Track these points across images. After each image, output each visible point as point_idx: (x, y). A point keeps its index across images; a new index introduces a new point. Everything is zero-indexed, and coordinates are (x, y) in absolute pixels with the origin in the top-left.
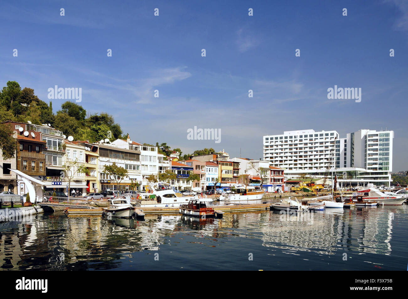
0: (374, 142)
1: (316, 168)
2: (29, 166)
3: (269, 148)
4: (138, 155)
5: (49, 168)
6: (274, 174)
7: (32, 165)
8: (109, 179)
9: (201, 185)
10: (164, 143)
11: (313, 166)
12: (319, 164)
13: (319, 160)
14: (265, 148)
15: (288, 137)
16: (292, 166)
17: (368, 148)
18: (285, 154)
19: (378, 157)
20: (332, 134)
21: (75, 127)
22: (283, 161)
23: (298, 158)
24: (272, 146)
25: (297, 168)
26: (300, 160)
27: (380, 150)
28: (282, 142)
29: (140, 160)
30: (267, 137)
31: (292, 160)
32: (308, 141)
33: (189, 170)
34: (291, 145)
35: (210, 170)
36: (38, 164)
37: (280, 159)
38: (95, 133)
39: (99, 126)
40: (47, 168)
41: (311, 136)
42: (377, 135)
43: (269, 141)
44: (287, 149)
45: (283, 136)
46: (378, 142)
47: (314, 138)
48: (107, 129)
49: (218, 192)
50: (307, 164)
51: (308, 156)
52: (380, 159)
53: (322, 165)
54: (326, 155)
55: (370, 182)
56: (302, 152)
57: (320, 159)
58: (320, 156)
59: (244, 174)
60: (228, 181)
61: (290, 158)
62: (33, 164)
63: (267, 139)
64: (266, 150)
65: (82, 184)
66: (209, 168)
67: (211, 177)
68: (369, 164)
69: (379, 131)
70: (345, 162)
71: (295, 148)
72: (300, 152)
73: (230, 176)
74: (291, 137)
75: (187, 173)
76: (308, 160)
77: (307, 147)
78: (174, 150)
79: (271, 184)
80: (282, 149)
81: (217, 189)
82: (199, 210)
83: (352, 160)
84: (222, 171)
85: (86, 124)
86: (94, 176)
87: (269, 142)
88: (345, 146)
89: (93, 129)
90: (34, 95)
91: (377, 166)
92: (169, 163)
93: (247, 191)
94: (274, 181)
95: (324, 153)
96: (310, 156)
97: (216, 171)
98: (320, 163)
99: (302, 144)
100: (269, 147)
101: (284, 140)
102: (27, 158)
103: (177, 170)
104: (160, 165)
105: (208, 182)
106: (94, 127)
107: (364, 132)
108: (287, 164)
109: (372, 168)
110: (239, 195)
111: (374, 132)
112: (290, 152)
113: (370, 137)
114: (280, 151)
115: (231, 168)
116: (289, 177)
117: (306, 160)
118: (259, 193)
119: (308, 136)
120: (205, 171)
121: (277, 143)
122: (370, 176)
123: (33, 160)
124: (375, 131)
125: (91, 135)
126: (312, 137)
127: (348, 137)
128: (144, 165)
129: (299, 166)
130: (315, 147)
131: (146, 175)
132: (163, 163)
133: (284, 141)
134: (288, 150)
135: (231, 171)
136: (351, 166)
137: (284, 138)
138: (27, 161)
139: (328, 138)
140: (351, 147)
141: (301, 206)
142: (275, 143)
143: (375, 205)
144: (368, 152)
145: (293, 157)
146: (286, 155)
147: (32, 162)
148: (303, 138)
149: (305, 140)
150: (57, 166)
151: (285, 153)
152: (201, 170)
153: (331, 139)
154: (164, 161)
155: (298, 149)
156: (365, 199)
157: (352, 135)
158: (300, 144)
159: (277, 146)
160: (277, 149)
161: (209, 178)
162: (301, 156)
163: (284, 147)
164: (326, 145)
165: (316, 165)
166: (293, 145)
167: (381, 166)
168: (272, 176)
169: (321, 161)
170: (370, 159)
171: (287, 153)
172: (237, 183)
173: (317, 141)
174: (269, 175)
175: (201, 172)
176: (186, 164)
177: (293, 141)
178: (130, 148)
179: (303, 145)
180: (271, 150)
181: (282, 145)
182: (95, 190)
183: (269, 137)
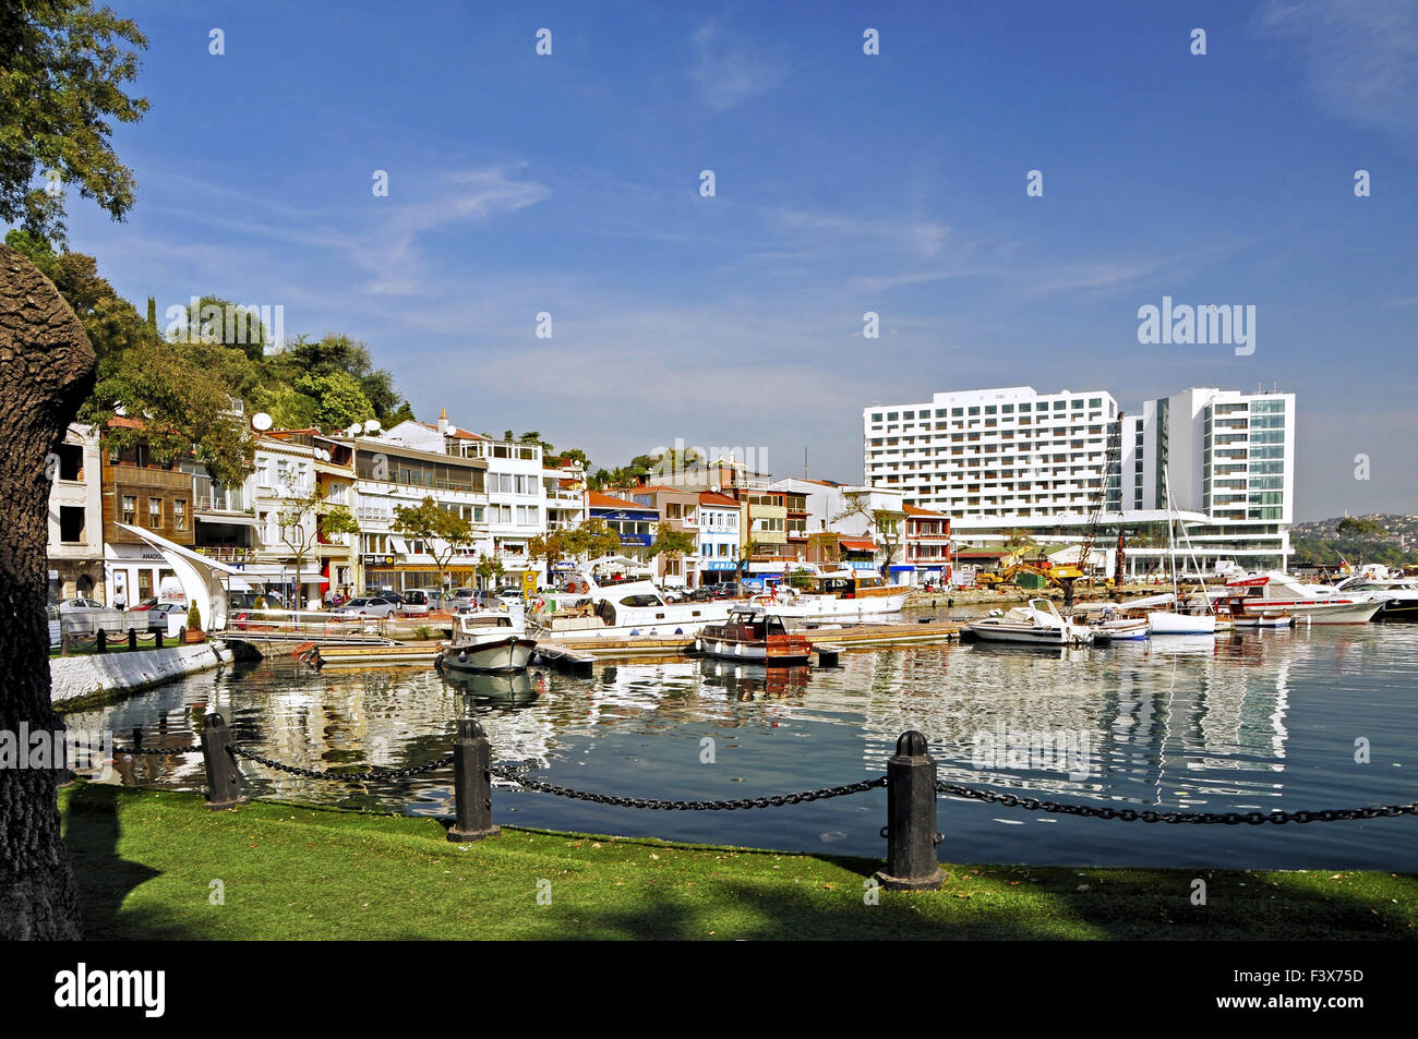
0: (1234, 428)
1: (1044, 510)
2: (141, 512)
3: (885, 447)
4: (479, 474)
5: (205, 519)
6: (918, 530)
7: (152, 512)
8: (388, 553)
9: (684, 569)
10: (531, 432)
11: (1033, 504)
12: (1051, 499)
13: (1051, 485)
14: (870, 448)
15: (949, 412)
16: (963, 506)
17: (1215, 447)
18: (937, 467)
19: (1246, 475)
20: (1095, 403)
21: (250, 383)
22: (933, 490)
23: (983, 480)
24: (893, 441)
25: (977, 511)
26: (987, 485)
27: (1255, 453)
28: (927, 426)
29: (486, 489)
30: (877, 410)
31: (961, 487)
32: (1014, 426)
33: (645, 520)
34: (957, 437)
35: (711, 520)
36: (169, 509)
37: (923, 482)
38: (311, 402)
39: (322, 379)
40: (197, 521)
41: (1026, 407)
42: (1244, 407)
43: (885, 423)
44: (944, 449)
45: (932, 407)
46: (1246, 427)
47: (1034, 413)
48: (351, 388)
49: (747, 590)
50: (1011, 497)
51: (1016, 474)
52: (1254, 483)
53: (1060, 502)
54: (1074, 469)
55: (1223, 558)
56: (994, 459)
57: (1056, 483)
58: (1055, 474)
59: (821, 531)
60: (772, 553)
61: (955, 480)
62: (154, 509)
63: (877, 417)
64: (874, 453)
65: (306, 569)
66: (708, 511)
67: (717, 540)
68: (1219, 500)
69: (1251, 394)
70: (1139, 494)
71: (970, 448)
72: (988, 460)
73: (778, 536)
74: (957, 412)
75: (639, 531)
76: (1016, 487)
77: (1011, 445)
78: (562, 455)
79: (910, 562)
80: (927, 451)
81: (745, 581)
82: (765, 640)
83: (1161, 486)
84: (750, 522)
85: (277, 374)
86: (342, 543)
87: (885, 428)
88: (1140, 440)
89: (305, 390)
90: (96, 276)
91: (1246, 506)
92: (581, 497)
93: (857, 585)
94: (918, 555)
95: (1068, 463)
96: (1021, 472)
97: (731, 523)
98: (1056, 496)
99: (994, 433)
100: (885, 443)
101: (933, 420)
102: (135, 487)
103: (606, 521)
104: (552, 503)
105: (707, 559)
106: (307, 380)
107: (1201, 397)
108: (944, 500)
109: (1227, 513)
110: (832, 597)
111: (1234, 397)
112: (954, 461)
113: (1221, 413)
114: (922, 457)
115: (781, 512)
116: (959, 540)
117: (1010, 486)
118: (894, 591)
119: (1016, 408)
120: (696, 523)
121: (910, 432)
122: (1222, 537)
123: (154, 493)
124: (1239, 393)
125: (298, 408)
126: (1030, 410)
127: (1149, 413)
128: (498, 505)
129: (985, 505)
130: (1039, 444)
131: (506, 539)
132: (562, 497)
133: (933, 426)
134: (947, 455)
135: (780, 521)
136: (1159, 506)
137: (933, 414)
138: (134, 498)
139: (1081, 415)
140: (1158, 446)
141: (1071, 627)
142: (905, 431)
143: (1285, 625)
144: (1215, 461)
145: (965, 476)
146: (942, 468)
147: (150, 502)
148: (999, 415)
149: (1004, 420)
150: (229, 511)
151: (938, 463)
152: (683, 519)
153: (1091, 419)
154: (563, 492)
155: (983, 450)
156: (1253, 608)
157: (1162, 405)
158: (987, 434)
159: (911, 439)
160: (912, 451)
161: (711, 545)
162: (990, 474)
163: (935, 443)
164: (1073, 438)
165: (1043, 503)
166: (966, 438)
167: (1256, 505)
168: (912, 538)
169: (1060, 489)
170: (1223, 484)
171: (944, 462)
172: (801, 559)
173: (1044, 424)
174: (903, 534)
175: (685, 524)
176: (632, 501)
177: (966, 424)
178: (448, 449)
179: (999, 436)
180: (890, 452)
181: (927, 438)
182: (346, 590)
183: (885, 411)
